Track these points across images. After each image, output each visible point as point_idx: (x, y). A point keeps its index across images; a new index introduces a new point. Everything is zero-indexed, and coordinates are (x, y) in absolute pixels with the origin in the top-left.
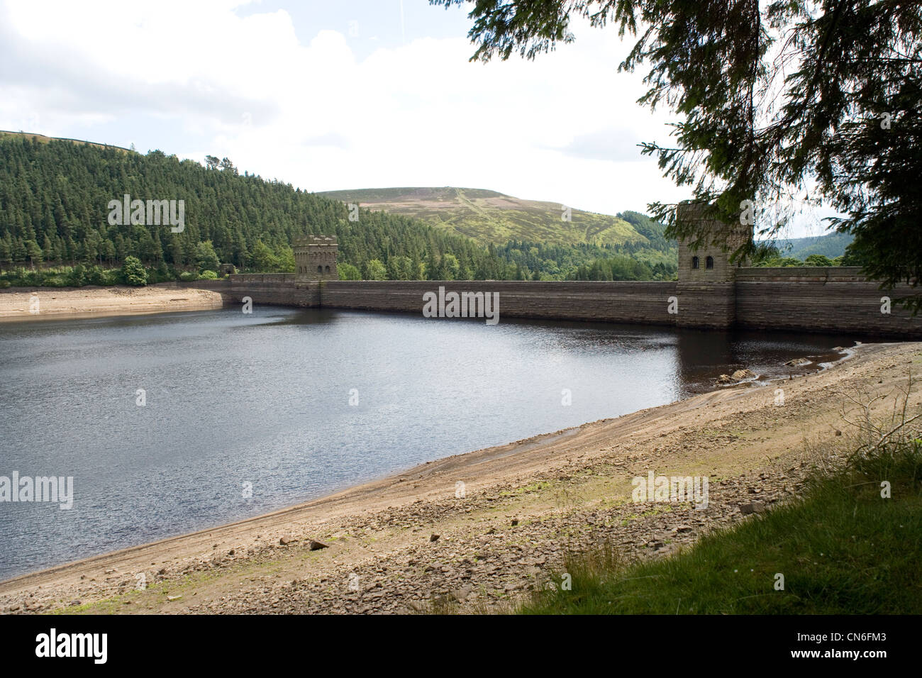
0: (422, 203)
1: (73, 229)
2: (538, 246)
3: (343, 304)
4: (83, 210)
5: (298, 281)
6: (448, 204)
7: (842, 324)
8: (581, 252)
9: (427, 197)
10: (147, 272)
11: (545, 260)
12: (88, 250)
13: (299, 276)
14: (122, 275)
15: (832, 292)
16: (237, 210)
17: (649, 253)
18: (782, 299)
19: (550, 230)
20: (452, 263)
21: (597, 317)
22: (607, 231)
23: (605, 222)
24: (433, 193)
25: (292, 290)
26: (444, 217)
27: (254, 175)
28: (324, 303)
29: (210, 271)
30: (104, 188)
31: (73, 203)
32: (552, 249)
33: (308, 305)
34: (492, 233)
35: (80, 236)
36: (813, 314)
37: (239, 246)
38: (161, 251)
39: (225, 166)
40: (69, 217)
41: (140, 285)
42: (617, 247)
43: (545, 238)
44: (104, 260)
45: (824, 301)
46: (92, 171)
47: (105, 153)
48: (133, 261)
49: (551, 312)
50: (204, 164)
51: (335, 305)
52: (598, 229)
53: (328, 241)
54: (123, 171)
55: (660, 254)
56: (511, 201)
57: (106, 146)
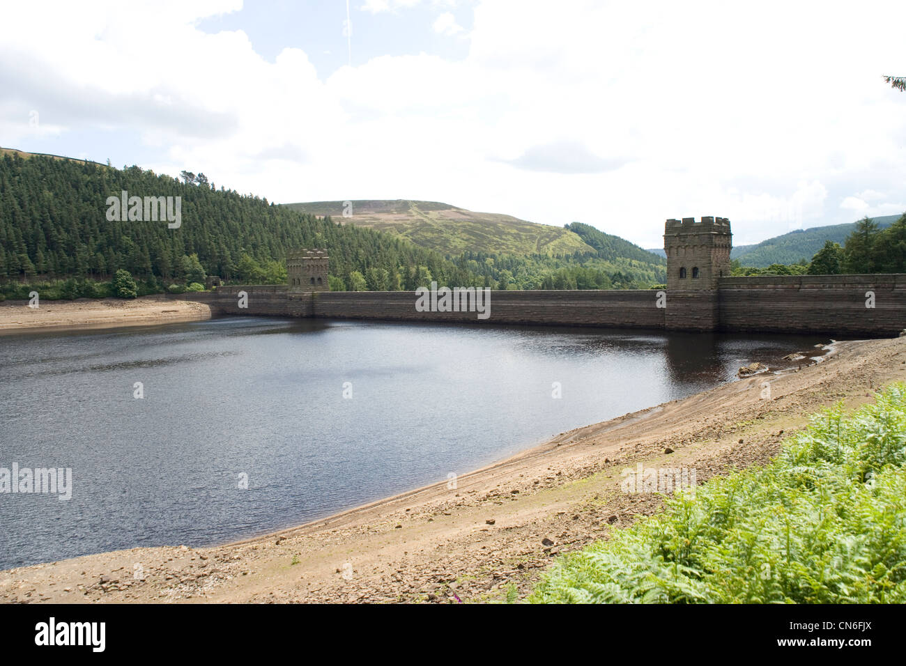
0: (377, 216)
1: (63, 243)
2: (493, 256)
3: (337, 313)
4: (71, 224)
5: (291, 292)
6: (403, 216)
7: (814, 325)
8: (534, 262)
9: (381, 210)
10: (138, 285)
11: (500, 271)
12: (81, 264)
13: (291, 287)
14: (113, 288)
15: (806, 298)
16: (219, 225)
17: (598, 263)
18: (761, 304)
19: (503, 241)
20: (424, 274)
21: (590, 322)
22: (556, 242)
23: (553, 234)
24: (386, 205)
25: (283, 301)
26: (401, 229)
27: (230, 190)
28: (316, 313)
29: (197, 284)
30: (89, 202)
31: (61, 218)
32: (506, 259)
33: (301, 315)
34: (448, 244)
35: (71, 250)
36: (788, 317)
37: (225, 259)
38: (149, 264)
39: (200, 181)
40: (58, 231)
41: (131, 298)
42: (567, 257)
43: (498, 249)
44: (95, 273)
45: (798, 306)
46: (76, 186)
47: (86, 169)
48: (125, 275)
49: (546, 319)
50: (182, 180)
51: (329, 315)
52: (548, 240)
53: (320, 254)
54: (106, 186)
55: (607, 263)
56: (463, 214)
57: (86, 161)
